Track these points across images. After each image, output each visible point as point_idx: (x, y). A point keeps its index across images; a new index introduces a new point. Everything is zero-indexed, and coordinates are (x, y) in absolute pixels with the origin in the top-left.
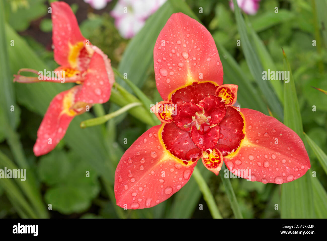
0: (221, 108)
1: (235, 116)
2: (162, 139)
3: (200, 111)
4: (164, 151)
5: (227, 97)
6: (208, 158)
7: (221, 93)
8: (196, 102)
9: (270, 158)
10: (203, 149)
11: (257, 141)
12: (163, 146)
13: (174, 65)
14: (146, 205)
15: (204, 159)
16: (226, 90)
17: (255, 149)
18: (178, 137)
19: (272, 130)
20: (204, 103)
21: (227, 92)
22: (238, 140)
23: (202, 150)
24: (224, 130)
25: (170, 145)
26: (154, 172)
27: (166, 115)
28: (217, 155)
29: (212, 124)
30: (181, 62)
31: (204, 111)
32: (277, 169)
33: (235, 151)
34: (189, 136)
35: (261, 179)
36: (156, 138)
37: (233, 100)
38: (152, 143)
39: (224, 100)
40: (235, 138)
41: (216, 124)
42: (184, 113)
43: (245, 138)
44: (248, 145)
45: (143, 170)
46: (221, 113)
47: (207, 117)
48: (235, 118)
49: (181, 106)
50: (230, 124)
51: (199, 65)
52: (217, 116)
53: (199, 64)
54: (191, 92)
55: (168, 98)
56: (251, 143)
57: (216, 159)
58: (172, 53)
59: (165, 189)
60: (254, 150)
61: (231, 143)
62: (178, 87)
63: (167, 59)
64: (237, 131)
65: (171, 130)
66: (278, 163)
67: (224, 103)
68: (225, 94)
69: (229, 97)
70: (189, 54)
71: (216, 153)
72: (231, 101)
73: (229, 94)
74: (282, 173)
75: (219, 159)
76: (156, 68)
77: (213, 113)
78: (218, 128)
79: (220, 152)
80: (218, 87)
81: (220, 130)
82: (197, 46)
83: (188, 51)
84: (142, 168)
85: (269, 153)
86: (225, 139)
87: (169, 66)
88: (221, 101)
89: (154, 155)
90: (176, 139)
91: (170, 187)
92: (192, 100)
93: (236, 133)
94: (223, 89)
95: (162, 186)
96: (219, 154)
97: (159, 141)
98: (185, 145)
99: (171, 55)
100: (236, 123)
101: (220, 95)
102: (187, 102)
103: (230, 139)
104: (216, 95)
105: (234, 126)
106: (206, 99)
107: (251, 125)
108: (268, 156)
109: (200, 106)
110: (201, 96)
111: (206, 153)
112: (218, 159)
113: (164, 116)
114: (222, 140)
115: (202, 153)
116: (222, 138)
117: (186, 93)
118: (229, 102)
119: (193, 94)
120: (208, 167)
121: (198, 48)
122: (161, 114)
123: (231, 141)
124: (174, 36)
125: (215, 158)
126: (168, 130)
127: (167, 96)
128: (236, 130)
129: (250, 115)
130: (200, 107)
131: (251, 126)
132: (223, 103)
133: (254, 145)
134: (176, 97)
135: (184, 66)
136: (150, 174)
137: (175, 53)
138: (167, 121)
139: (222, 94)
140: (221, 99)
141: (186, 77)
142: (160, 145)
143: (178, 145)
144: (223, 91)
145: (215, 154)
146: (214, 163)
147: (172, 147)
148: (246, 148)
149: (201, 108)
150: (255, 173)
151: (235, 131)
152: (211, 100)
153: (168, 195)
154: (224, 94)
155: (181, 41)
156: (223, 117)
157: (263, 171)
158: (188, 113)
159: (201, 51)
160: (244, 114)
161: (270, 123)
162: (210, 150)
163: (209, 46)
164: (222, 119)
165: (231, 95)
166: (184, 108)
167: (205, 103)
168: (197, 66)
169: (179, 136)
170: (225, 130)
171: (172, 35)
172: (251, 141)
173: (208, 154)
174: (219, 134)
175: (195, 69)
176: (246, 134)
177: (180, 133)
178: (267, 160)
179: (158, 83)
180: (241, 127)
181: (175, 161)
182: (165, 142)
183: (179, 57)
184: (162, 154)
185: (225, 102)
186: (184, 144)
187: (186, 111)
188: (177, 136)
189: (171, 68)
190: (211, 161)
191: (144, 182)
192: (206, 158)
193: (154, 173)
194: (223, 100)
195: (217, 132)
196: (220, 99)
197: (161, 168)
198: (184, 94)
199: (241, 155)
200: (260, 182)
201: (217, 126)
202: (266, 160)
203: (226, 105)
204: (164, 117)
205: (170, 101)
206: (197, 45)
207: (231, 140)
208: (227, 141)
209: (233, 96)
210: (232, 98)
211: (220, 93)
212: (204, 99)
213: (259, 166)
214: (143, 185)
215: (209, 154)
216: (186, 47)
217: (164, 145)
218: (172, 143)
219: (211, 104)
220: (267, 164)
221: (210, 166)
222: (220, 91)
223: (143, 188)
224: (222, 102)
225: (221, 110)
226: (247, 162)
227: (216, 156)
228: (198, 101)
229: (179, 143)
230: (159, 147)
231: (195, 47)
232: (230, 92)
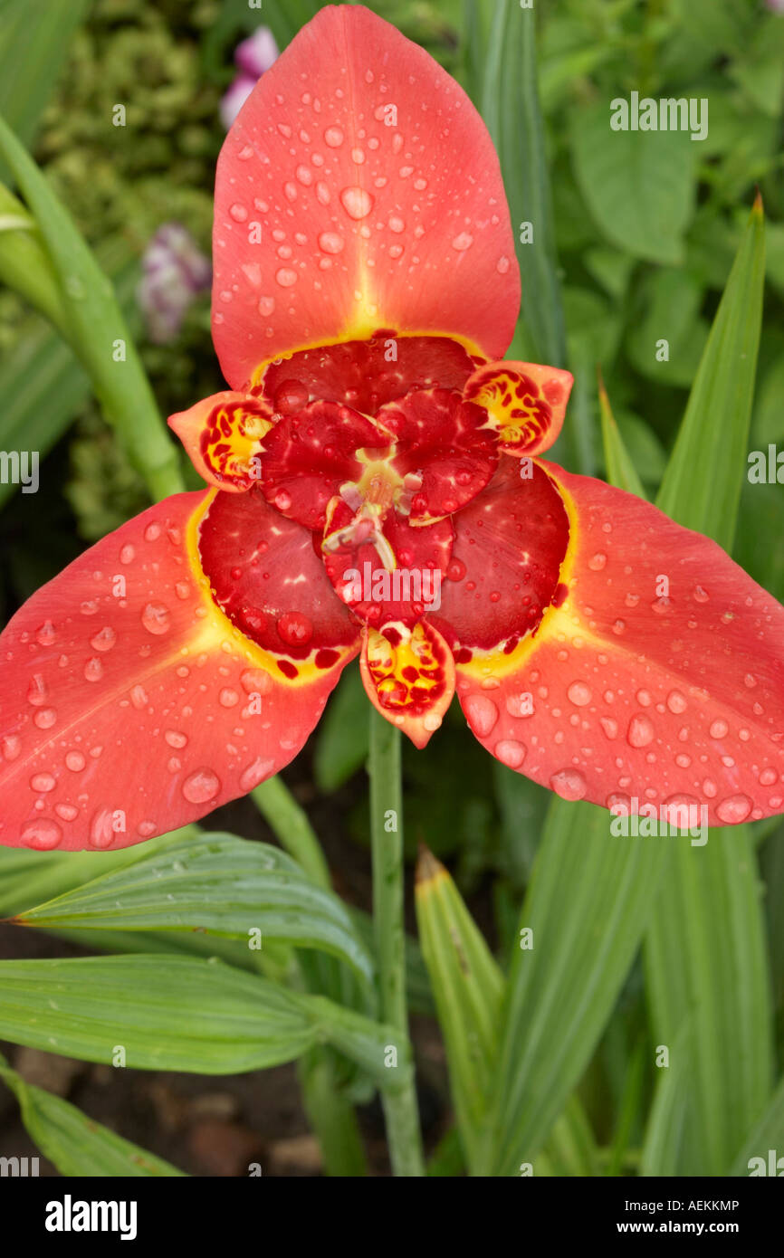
0: (475, 453)
1: (531, 494)
2: (198, 550)
3: (377, 445)
4: (201, 611)
5: (516, 414)
6: (389, 664)
7: (489, 388)
8: (366, 405)
9: (661, 708)
10: (369, 619)
11: (619, 628)
12: (202, 585)
13: (300, 238)
14: (89, 837)
15: (370, 664)
16: (517, 385)
17: (603, 659)
18: (264, 546)
19: (692, 590)
20: (400, 414)
21: (520, 393)
22: (526, 600)
23: (365, 624)
24: (471, 543)
25: (226, 579)
26: (147, 694)
27: (231, 454)
28: (428, 654)
29: (423, 513)
30: (334, 229)
31: (393, 448)
32: (683, 761)
33: (508, 650)
34: (312, 549)
35: (606, 793)
36: (176, 546)
37: (537, 431)
38: (156, 566)
39: (498, 423)
40: (517, 589)
41: (441, 515)
42: (308, 450)
43: (568, 605)
44: (573, 638)
45: (97, 682)
46: (473, 471)
47: (403, 474)
48: (530, 502)
49: (301, 416)
50: (504, 522)
51: (415, 260)
52: (452, 480)
53: (415, 254)
54: (353, 362)
55: (249, 381)
56: (591, 630)
57: (425, 673)
58: (298, 182)
59: (188, 775)
60: (597, 660)
61: (495, 611)
62: (303, 339)
63: (272, 209)
64: (530, 561)
65: (240, 516)
66: (689, 734)
67: (497, 435)
68: (508, 400)
69: (525, 415)
70: (372, 199)
71: (424, 643)
72: (527, 434)
73: (527, 403)
74: (704, 779)
75: (438, 675)
76: (222, 244)
77: (432, 465)
78: (448, 532)
79: (443, 644)
80: (481, 362)
81: (452, 544)
82: (415, 171)
83: (373, 184)
84: (94, 672)
85: (661, 687)
86: (471, 585)
87: (281, 243)
88: (486, 426)
89: (155, 622)
90: (256, 553)
91: (210, 773)
92: (348, 395)
93: (521, 568)
94: (504, 378)
95: (175, 763)
96: (439, 655)
97: (185, 563)
98: (290, 585)
99: (291, 190)
100: (531, 524)
101: (483, 397)
102: (326, 402)
103: (495, 592)
104: (463, 395)
105: (522, 536)
106: (412, 400)
107: (602, 552)
108: (652, 697)
109: (382, 427)
110: (394, 381)
111: (383, 637)
112: (432, 674)
113: (223, 455)
114: (459, 585)
115: (365, 637)
116: (456, 579)
117: (327, 363)
118: (516, 434)
119: (359, 372)
120: (385, 707)
121: (418, 177)
122: (211, 449)
123: (493, 601)
124: (317, 105)
125: (418, 666)
126: (226, 512)
127: (249, 369)
128: (526, 555)
129: (608, 512)
130: (381, 431)
131: (602, 558)
132: (492, 434)
133: (601, 643)
134: (282, 377)
135: (345, 249)
136: (125, 703)
137: (314, 185)
138: (229, 479)
139: (491, 393)
140: (485, 419)
141: (347, 302)
142: (187, 578)
143: (261, 580)
144: (498, 384)
145: (419, 649)
146: (415, 689)
147: (235, 591)
148: (565, 650)
149: (386, 435)
150: (584, 763)
151: (522, 559)
152: (435, 408)
153: (198, 804)
154: (500, 398)
155: (344, 132)
156: (479, 488)
157: (619, 762)
158: (324, 449)
159: (431, 196)
160: (580, 500)
161: (692, 559)
162: (400, 627)
163: (473, 181)
164: (471, 500)
165: (536, 410)
166: (311, 428)
167: (409, 417)
168: (403, 258)
169: (270, 544)
170: (475, 545)
171: (307, 98)
172: (593, 624)
173: (387, 644)
174: (446, 559)
175: (391, 272)
176: (574, 589)
177: (276, 531)
178: (645, 714)
179: (219, 312)
180: (555, 549)
181: (247, 659)
182: (209, 566)
183: (329, 206)
184: (194, 622)
185: (499, 431)
186: (287, 581)
187: (318, 439)
188: (263, 542)
189: (285, 251)
190: (400, 678)
191: (94, 731)
192: (379, 663)
193: (145, 700)
194: (492, 423)
195: (437, 549)
196: (482, 415)
197: (180, 681)
198: (322, 366)
199: (535, 675)
200: (603, 806)
201: (446, 525)
202: (640, 713)
203: (502, 443)
204: (221, 460)
205: (256, 392)
206: (418, 165)
207: (495, 595)
208: (478, 597)
209: (544, 414)
210: (536, 423)
211: (483, 389)
212: (406, 398)
213: (607, 738)
214: (88, 744)
215: (392, 648)
216: (364, 163)
217: (206, 581)
218: (238, 572)
219: (434, 424)
220: (642, 733)
221: (393, 701)
222: (488, 382)
223: (88, 760)
224: (489, 431)
225: (475, 458)
226: (557, 712)
227: (425, 661)
228: (375, 400)
229: (264, 576)
230: (183, 590)
231: (406, 171)
232: (533, 400)
